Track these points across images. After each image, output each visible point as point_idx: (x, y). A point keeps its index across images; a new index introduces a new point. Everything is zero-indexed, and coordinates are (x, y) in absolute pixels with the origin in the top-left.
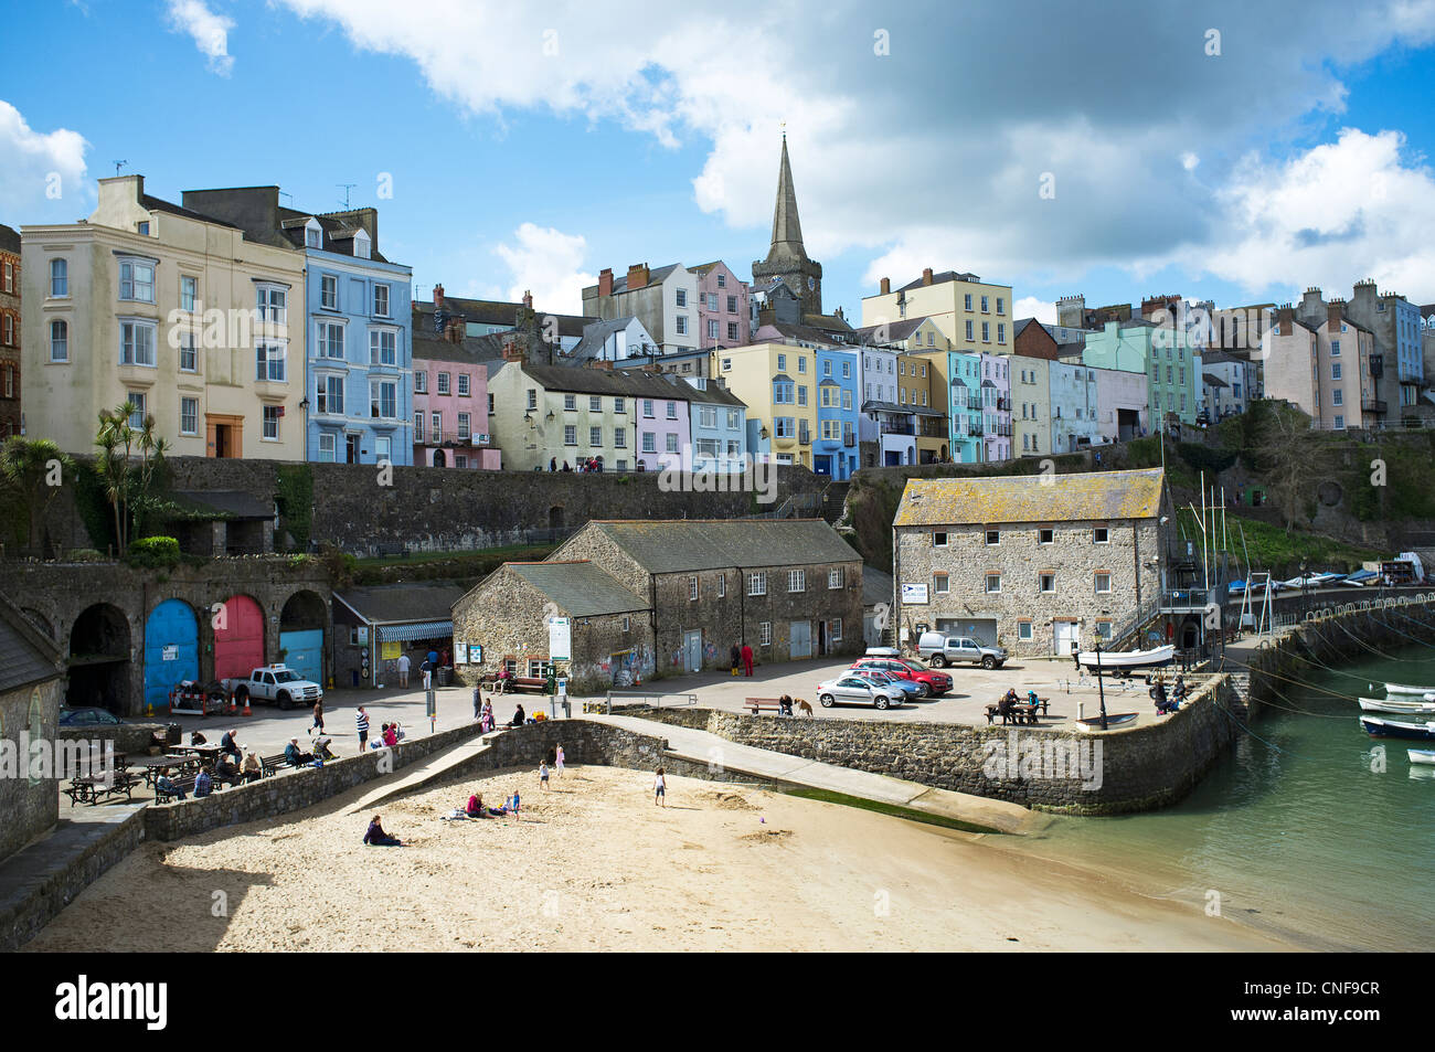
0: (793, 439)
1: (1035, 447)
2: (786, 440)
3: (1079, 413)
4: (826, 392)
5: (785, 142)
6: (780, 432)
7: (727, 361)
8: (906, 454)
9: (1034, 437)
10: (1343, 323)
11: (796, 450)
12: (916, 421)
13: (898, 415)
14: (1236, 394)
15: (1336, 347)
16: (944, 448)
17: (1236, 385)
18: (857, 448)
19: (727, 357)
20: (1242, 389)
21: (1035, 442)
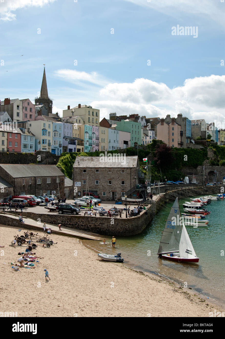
0: (46, 145)
1: (104, 149)
2: (44, 145)
3: (115, 141)
4: (55, 133)
5: (44, 70)
6: (43, 143)
7: (30, 124)
8: (74, 149)
9: (104, 146)
10: (175, 123)
11: (47, 147)
12: (76, 141)
13: (72, 140)
14: (150, 138)
15: (173, 129)
16: (83, 148)
17: (150, 136)
18: (62, 148)
19: (30, 123)
20: (152, 137)
21: (104, 148)
